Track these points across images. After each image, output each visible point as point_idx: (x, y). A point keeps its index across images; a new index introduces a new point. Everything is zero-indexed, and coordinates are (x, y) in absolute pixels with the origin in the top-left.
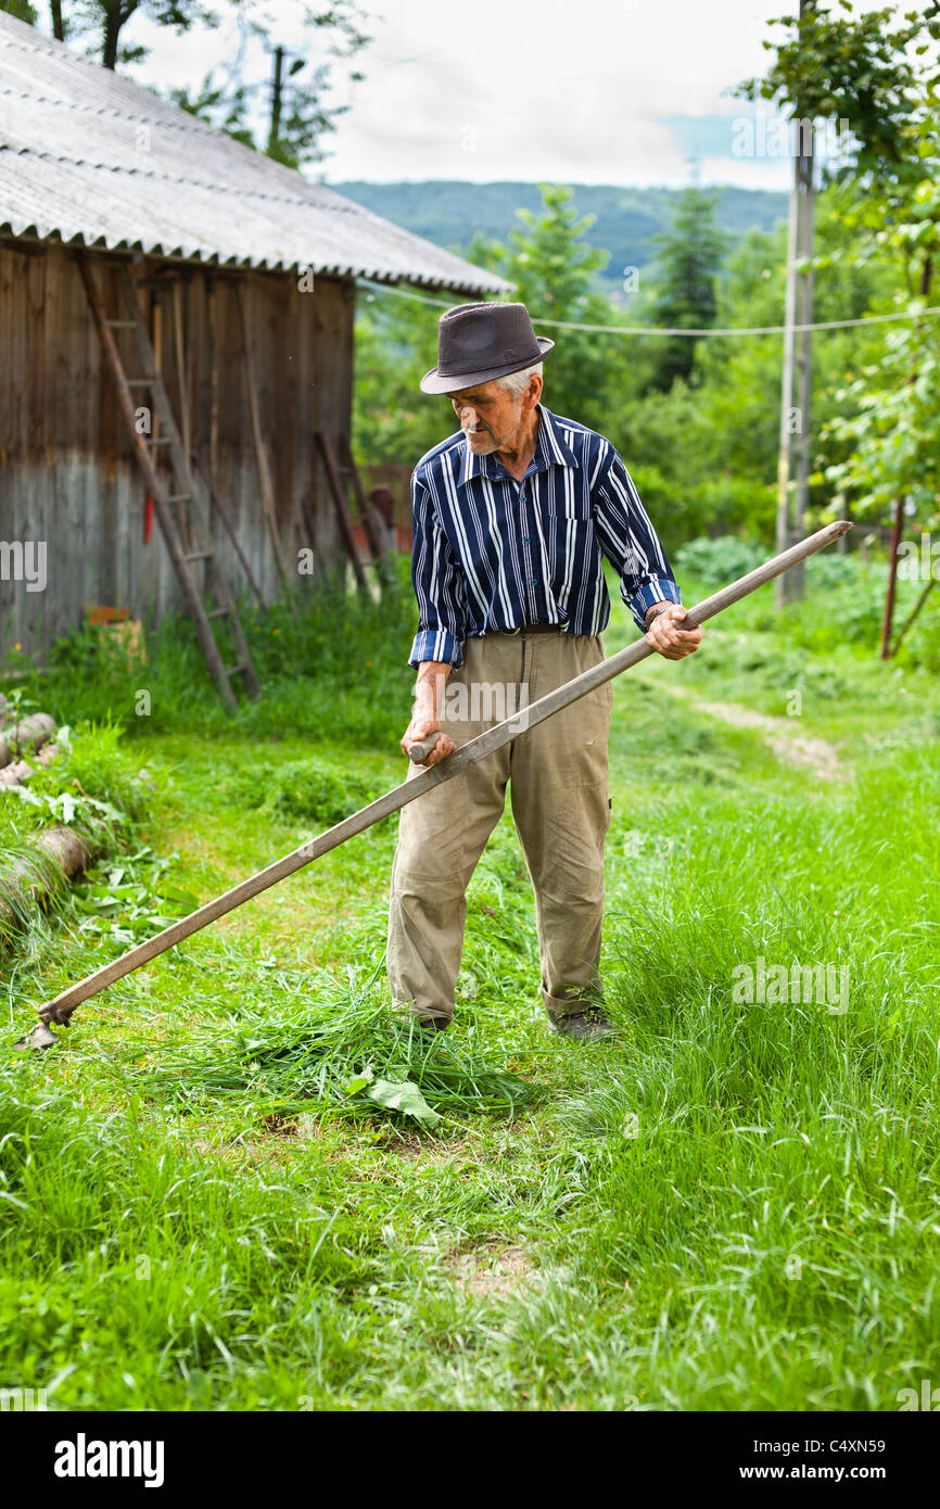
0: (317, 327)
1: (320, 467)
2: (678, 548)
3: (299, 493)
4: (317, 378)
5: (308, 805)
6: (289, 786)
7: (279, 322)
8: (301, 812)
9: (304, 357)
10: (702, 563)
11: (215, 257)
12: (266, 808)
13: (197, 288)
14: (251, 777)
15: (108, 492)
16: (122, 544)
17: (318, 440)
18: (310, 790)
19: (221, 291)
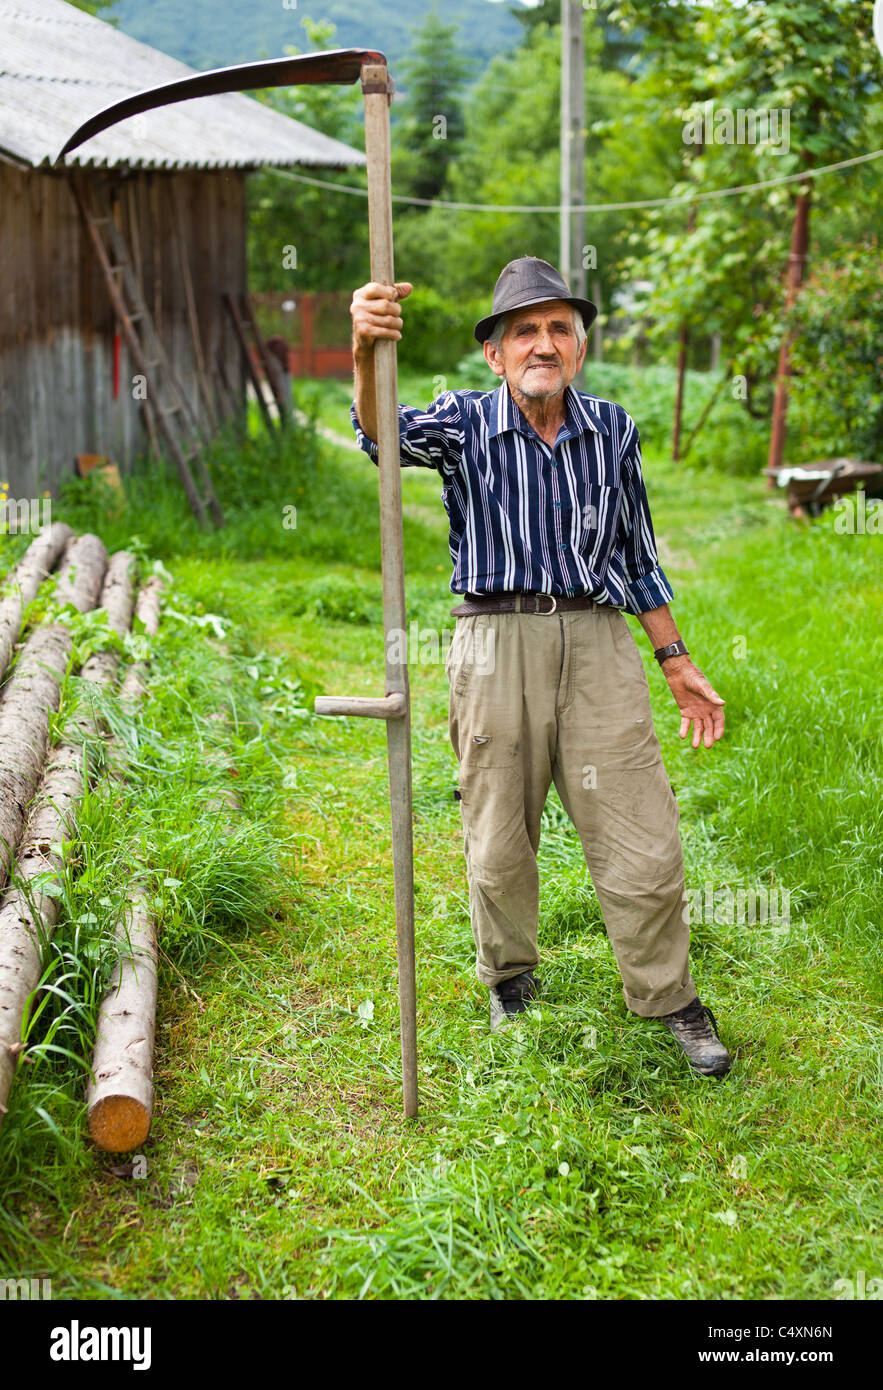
0: (222, 204)
1: (228, 322)
2: (460, 359)
3: (214, 346)
4: (222, 248)
5: (341, 612)
6: (325, 597)
7: (195, 204)
8: (336, 617)
9: (213, 229)
10: (482, 373)
11: (176, 164)
12: (309, 616)
13: (142, 185)
14: (288, 593)
15: (88, 359)
16: (99, 401)
17: (226, 300)
18: (341, 599)
19: (157, 182)
